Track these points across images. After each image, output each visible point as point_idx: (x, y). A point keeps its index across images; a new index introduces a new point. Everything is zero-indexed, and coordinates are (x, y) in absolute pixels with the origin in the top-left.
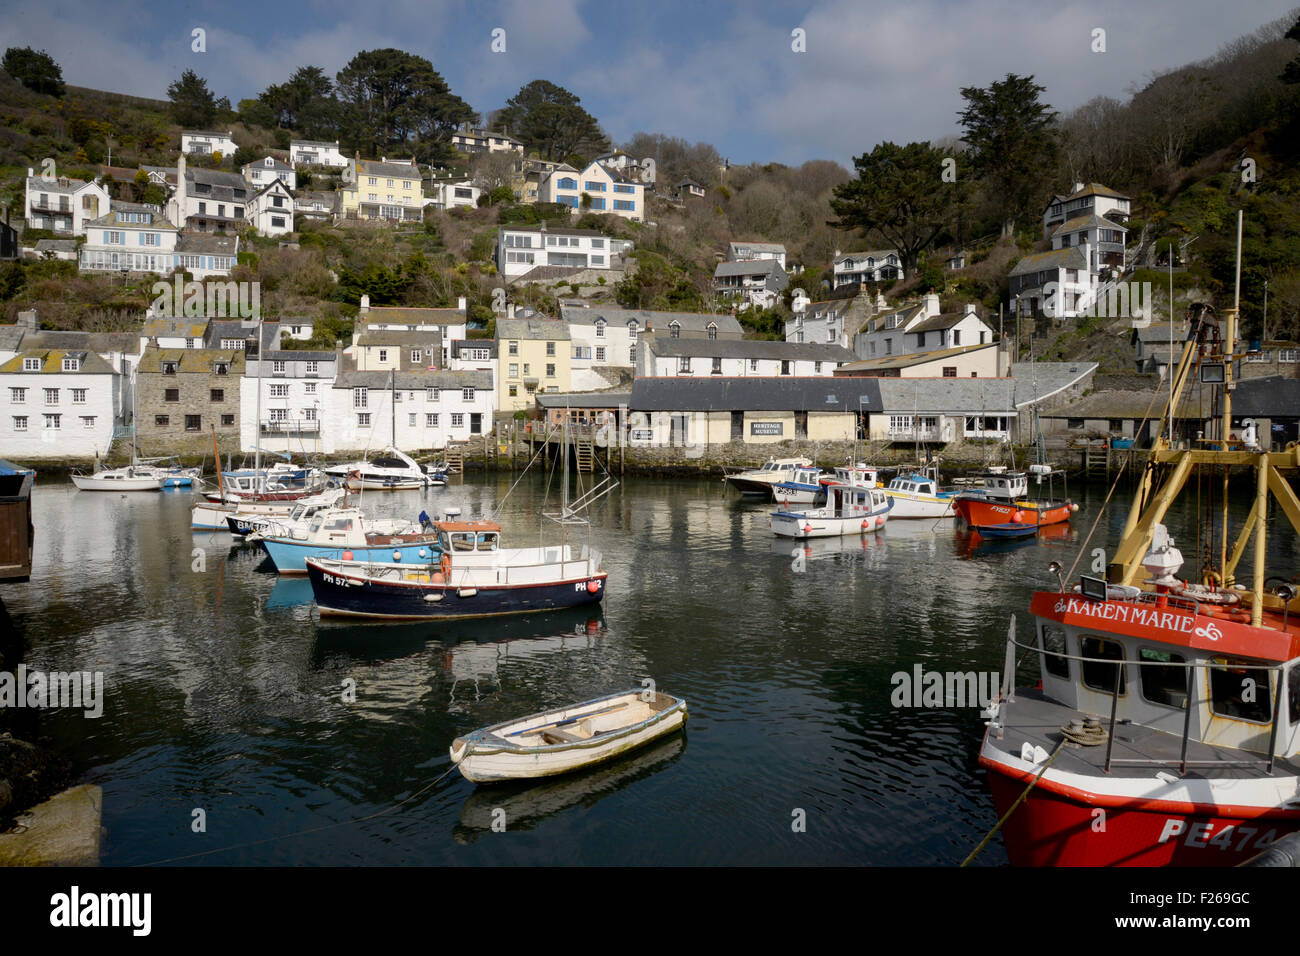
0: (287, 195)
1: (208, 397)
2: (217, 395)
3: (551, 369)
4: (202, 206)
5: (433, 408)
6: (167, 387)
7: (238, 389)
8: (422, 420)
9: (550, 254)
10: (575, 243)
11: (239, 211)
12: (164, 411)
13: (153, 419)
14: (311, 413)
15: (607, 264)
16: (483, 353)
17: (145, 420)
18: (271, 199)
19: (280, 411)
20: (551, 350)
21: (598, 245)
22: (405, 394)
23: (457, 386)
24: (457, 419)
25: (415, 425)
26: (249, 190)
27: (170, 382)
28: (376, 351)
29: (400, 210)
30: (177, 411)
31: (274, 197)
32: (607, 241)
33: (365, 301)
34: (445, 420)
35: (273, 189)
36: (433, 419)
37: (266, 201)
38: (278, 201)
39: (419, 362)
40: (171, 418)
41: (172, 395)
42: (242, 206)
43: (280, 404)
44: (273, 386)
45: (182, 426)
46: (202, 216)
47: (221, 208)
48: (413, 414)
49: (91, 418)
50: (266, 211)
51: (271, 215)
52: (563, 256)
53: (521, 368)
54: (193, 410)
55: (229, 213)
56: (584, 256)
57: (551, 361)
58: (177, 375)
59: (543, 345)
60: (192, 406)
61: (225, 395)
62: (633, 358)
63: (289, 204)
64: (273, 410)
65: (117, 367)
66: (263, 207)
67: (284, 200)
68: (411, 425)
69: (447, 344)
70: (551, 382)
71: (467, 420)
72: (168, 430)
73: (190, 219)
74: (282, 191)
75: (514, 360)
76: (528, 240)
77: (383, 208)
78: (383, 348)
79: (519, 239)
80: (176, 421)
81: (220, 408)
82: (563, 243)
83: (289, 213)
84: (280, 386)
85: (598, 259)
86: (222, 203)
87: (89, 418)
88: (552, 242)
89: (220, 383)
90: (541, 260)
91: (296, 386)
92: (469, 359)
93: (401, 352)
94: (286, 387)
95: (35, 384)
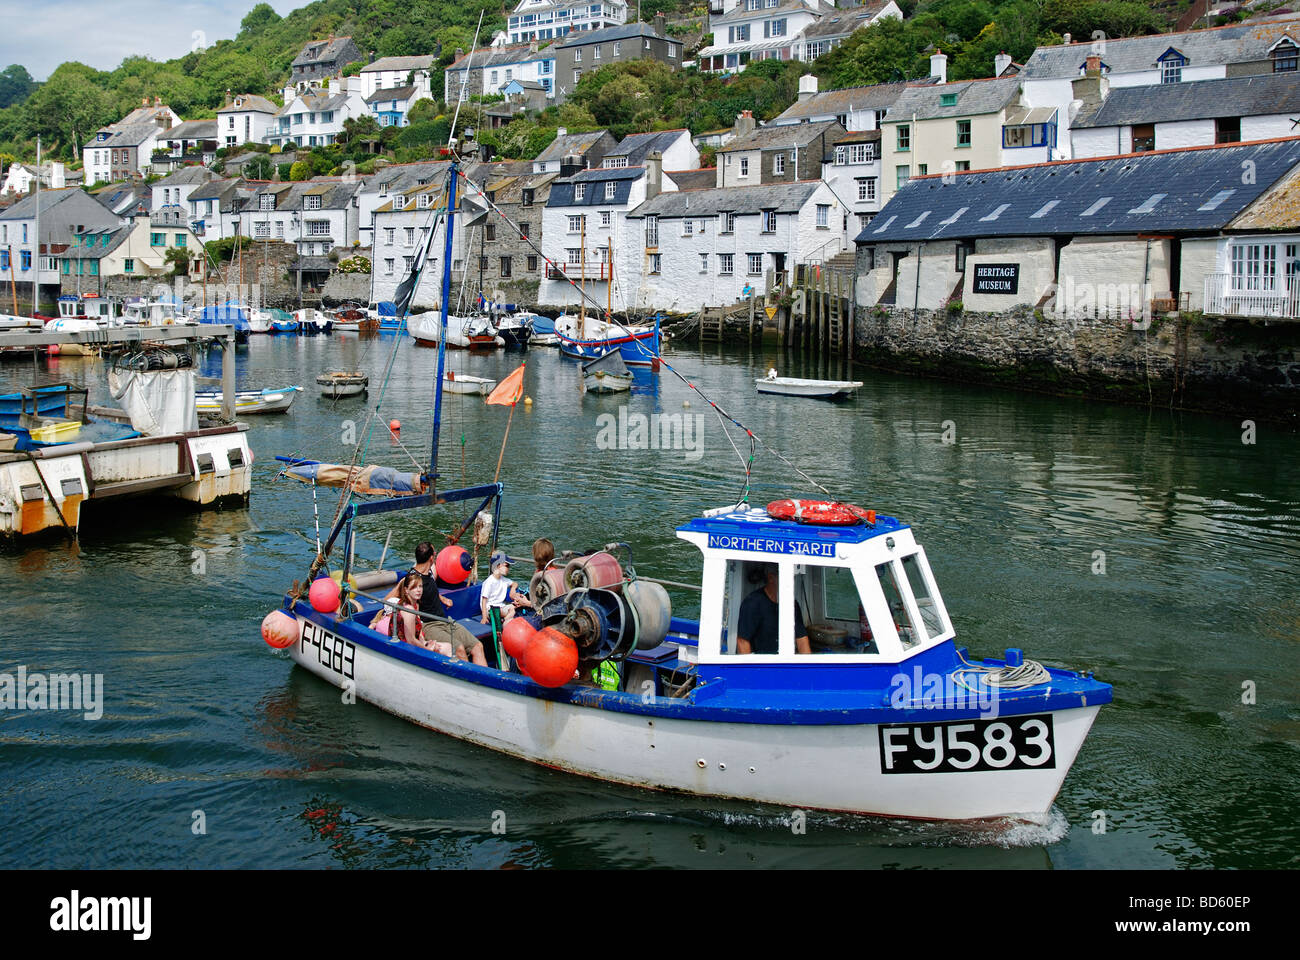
1: (517, 234)
2: (524, 231)
5: (726, 245)
7: (541, 223)
8: (716, 264)
12: (484, 252)
13: (476, 262)
14: (606, 254)
16: (866, 151)
17: (470, 263)
19: (577, 251)
20: (964, 136)
22: (697, 224)
24: (756, 262)
25: (706, 272)
28: (737, 160)
30: (493, 252)
33: (806, 82)
34: (741, 264)
36: (728, 262)
39: (783, 173)
40: (489, 261)
41: (491, 231)
43: (578, 242)
44: (571, 217)
45: (498, 271)
48: (704, 255)
49: (435, 259)
53: (914, 173)
54: (506, 250)
57: (963, 155)
59: (951, 129)
60: (505, 245)
61: (530, 230)
64: (572, 251)
68: (701, 272)
71: (768, 263)
72: (486, 274)
75: (903, 159)
78: (746, 155)
80: (492, 265)
81: (526, 247)
84: (578, 218)
87: (433, 261)
89: (525, 217)
91: (593, 214)
92: (847, 164)
93: (763, 160)
94: (584, 217)
95: (400, 221)
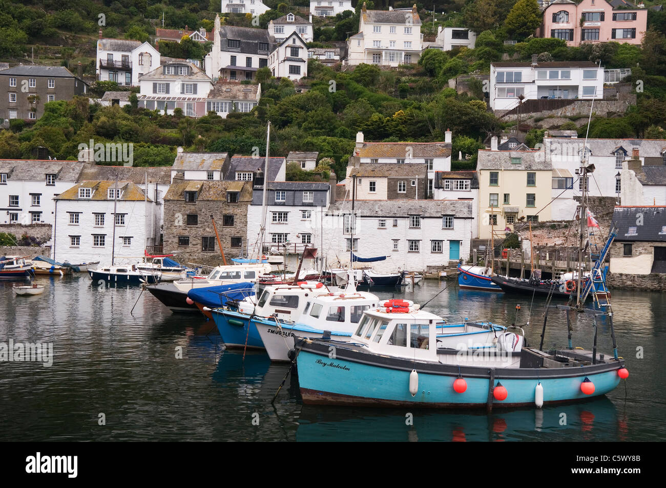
0: (302, 45)
1: (221, 222)
2: (229, 220)
3: (531, 199)
4: (233, 59)
5: (415, 234)
6: (188, 213)
7: (246, 215)
8: (404, 246)
9: (540, 88)
10: (566, 76)
11: (263, 62)
12: (186, 233)
13: (176, 240)
14: (306, 237)
15: (600, 95)
16: (464, 183)
17: (170, 241)
18: (289, 50)
19: (280, 235)
20: (531, 181)
21: (589, 76)
22: (389, 222)
23: (439, 215)
24: (437, 246)
25: (397, 251)
26: (271, 44)
27: (190, 208)
28: (366, 183)
29: (401, 54)
30: (195, 233)
31: (291, 47)
32: (600, 72)
33: (360, 137)
34: (425, 247)
35: (290, 42)
36: (414, 245)
37: (283, 52)
38: (295, 51)
39: (405, 192)
40: (191, 240)
41: (192, 219)
42: (265, 57)
43: (280, 229)
44: (274, 213)
45: (199, 247)
46: (233, 67)
47: (249, 60)
48: (396, 240)
49: (129, 238)
50: (284, 61)
51: (288, 63)
52: (554, 88)
53: (501, 198)
54: (209, 232)
55: (255, 64)
56: (575, 88)
57: (531, 190)
58: (197, 203)
59: (524, 176)
60: (207, 229)
61: (235, 220)
62: (618, 188)
63: (304, 54)
64: (274, 235)
65: (151, 195)
66: (282, 58)
67: (300, 50)
68: (394, 251)
69: (431, 176)
70: (532, 212)
71: (446, 246)
72: (188, 250)
73: (223, 71)
74: (298, 43)
75: (494, 190)
76: (519, 75)
77: (386, 53)
78: (373, 180)
79: (510, 74)
80: (194, 243)
81: (230, 231)
82: (554, 76)
83: (305, 62)
84: (280, 213)
85: (590, 90)
86: (249, 55)
87: (127, 239)
88: (542, 76)
89: (230, 210)
90: (531, 94)
91: (294, 213)
92: (452, 190)
93: (389, 183)
94: (286, 214)
95: (87, 209)
